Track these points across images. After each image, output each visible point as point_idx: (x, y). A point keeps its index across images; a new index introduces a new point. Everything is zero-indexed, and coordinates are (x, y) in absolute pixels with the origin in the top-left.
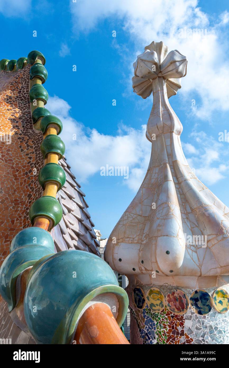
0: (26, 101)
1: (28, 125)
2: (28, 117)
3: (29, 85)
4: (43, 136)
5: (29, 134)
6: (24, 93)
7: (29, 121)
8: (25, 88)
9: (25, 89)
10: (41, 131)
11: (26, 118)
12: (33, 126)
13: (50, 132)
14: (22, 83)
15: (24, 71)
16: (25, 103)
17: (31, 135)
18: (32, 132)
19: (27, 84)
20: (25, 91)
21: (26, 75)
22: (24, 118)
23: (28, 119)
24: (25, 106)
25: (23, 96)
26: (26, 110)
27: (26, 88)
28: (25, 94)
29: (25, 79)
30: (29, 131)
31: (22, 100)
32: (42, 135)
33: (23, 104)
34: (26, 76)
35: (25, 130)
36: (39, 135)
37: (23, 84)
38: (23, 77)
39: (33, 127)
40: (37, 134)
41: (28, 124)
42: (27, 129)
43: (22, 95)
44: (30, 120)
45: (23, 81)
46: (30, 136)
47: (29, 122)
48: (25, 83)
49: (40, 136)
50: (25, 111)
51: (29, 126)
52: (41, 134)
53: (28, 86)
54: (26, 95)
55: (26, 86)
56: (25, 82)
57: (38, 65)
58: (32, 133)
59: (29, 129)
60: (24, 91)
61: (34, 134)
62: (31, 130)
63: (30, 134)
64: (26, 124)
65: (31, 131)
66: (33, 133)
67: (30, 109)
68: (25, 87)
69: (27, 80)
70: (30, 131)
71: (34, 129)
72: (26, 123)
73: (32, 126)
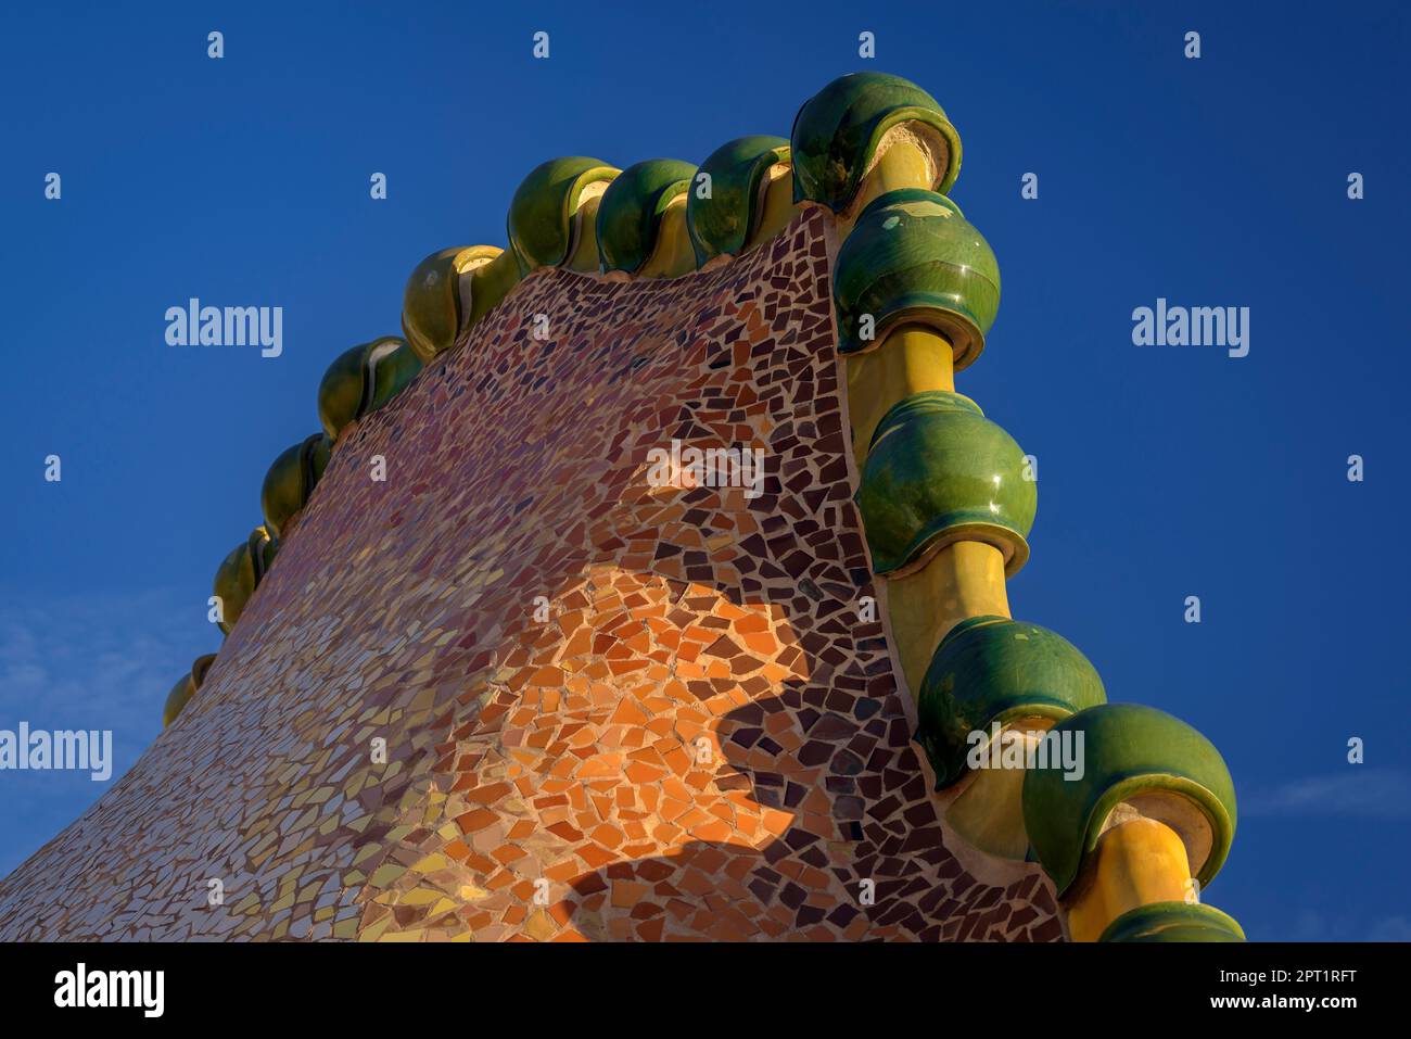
0: (835, 573)
1: (892, 804)
2: (877, 728)
3: (843, 409)
4: (1058, 913)
5: (914, 899)
6: (806, 495)
7: (892, 765)
8: (804, 441)
9: (805, 451)
10: (1036, 868)
11: (861, 745)
12: (941, 807)
13: (1129, 883)
14: (778, 403)
15: (779, 283)
16: (828, 596)
17: (938, 916)
18: (942, 874)
19: (821, 405)
20: (814, 470)
21: (798, 314)
22: (841, 744)
23: (882, 743)
24: (831, 627)
25: (803, 528)
26: (851, 655)
27: (817, 446)
28: (815, 500)
29: (794, 354)
30: (913, 867)
31: (797, 565)
32: (1049, 911)
33: (814, 607)
34: (795, 325)
35: (878, 864)
36: (1017, 905)
37: (789, 407)
38: (778, 336)
39: (941, 823)
40: (995, 893)
41: (885, 795)
42: (892, 847)
43: (791, 520)
44: (899, 750)
45: (779, 375)
46: (932, 923)
47: (894, 780)
48: (805, 393)
49: (1028, 915)
50: (840, 670)
51: (897, 815)
52: (1036, 900)
53: (830, 423)
54: (830, 513)
55: (813, 418)
56: (796, 385)
57: (907, 207)
58: (948, 883)
59: (911, 845)
60: (806, 478)
61: (962, 899)
62: (931, 859)
63: (927, 904)
64: (870, 803)
65: (928, 871)
66: (958, 890)
67: (882, 644)
68: (806, 430)
69: (817, 366)
70: (923, 864)
71: (949, 840)
72: (871, 788)
73: (934, 818)
